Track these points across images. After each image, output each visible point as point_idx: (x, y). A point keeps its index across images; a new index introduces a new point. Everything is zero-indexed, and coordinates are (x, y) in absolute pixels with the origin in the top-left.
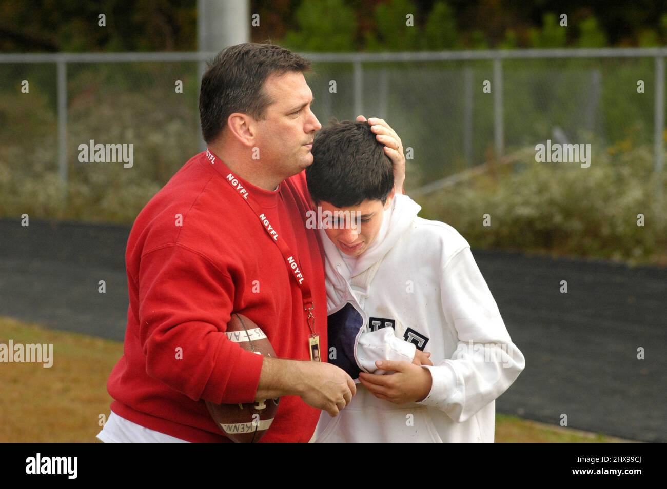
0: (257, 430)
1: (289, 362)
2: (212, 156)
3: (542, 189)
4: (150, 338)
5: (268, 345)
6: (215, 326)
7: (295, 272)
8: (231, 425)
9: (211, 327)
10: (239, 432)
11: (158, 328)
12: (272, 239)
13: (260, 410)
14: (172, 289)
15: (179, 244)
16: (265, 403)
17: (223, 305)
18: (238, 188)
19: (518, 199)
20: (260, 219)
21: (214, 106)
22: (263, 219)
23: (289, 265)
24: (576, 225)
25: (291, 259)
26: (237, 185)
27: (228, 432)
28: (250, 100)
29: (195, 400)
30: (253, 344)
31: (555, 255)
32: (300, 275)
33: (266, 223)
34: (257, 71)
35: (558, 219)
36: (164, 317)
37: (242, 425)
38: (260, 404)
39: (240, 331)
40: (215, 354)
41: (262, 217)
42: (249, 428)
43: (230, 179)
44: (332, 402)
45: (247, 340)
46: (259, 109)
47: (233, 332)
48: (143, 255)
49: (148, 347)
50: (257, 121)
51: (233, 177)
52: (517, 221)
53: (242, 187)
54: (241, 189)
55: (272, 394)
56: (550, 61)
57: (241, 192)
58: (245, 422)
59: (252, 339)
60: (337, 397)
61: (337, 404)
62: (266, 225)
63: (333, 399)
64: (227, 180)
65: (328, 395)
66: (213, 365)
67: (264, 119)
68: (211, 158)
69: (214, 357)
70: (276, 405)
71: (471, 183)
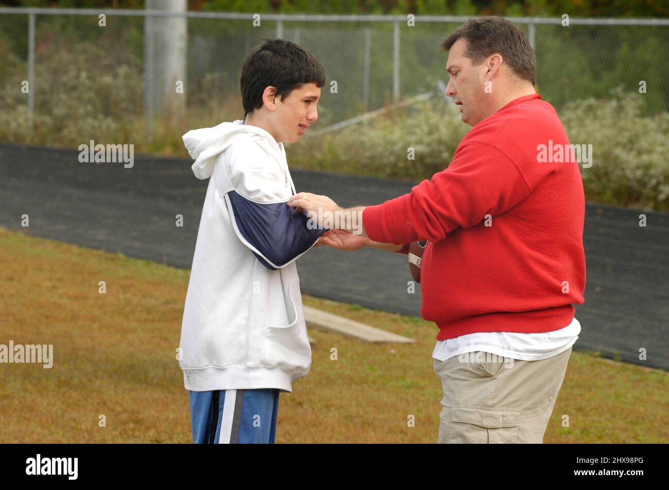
3: (433, 130)
19: (412, 138)
71: (371, 123)
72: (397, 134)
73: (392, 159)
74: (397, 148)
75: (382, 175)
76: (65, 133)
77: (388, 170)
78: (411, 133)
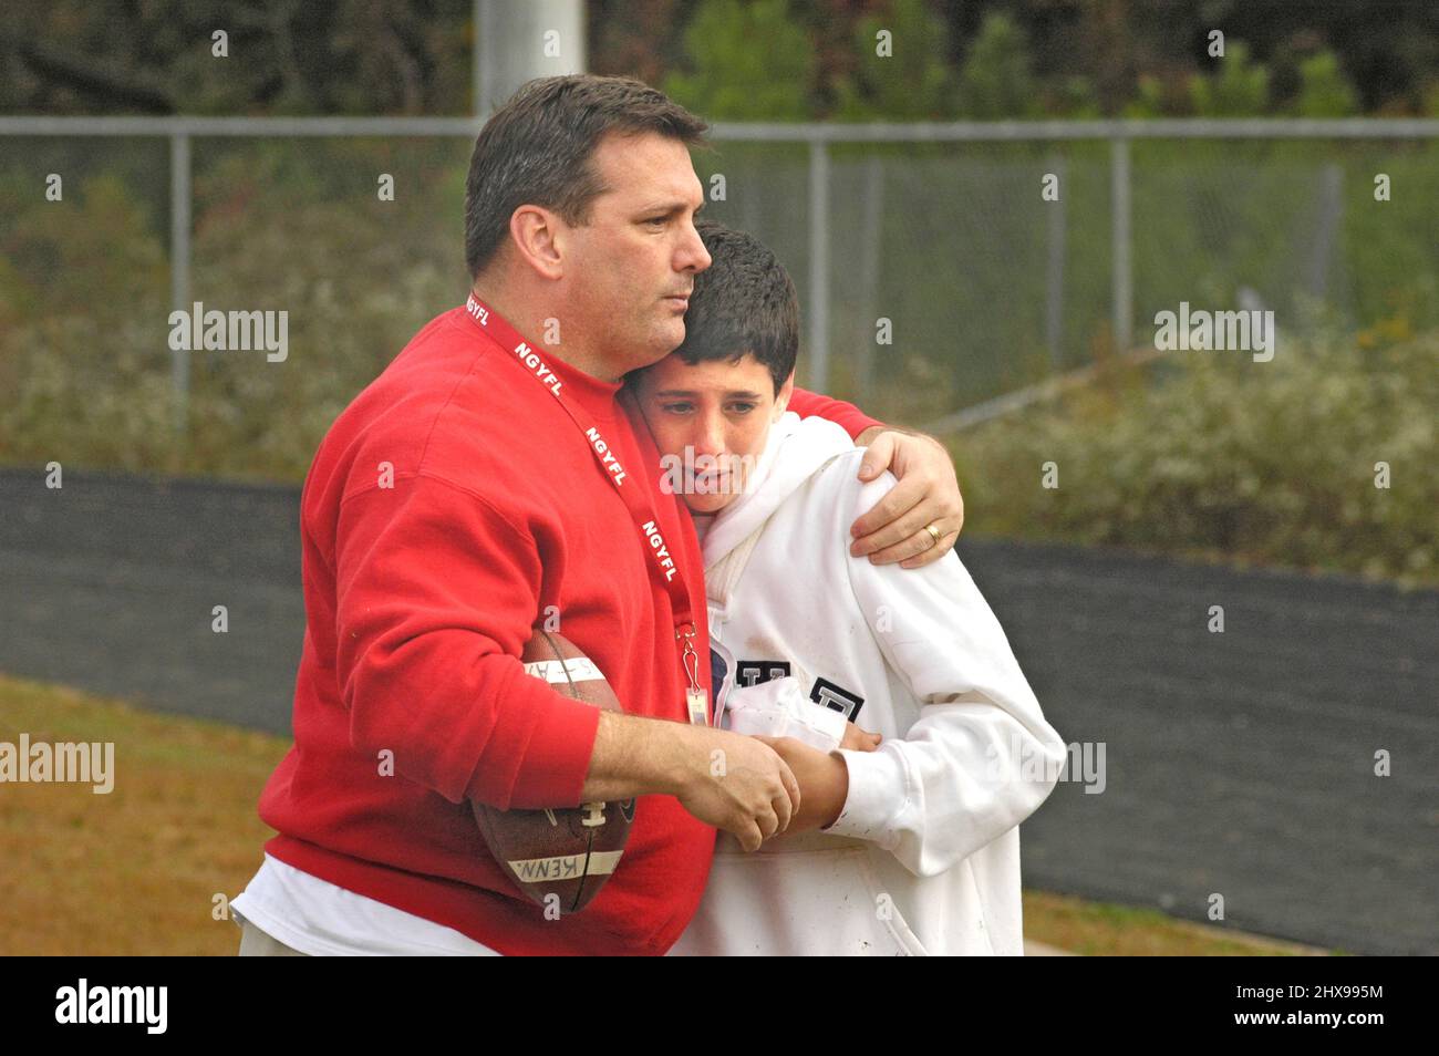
0: (588, 873)
1: (655, 723)
2: (482, 310)
3: (1215, 420)
4: (360, 663)
5: (607, 691)
6: (500, 643)
7: (659, 554)
8: (531, 862)
9: (489, 643)
10: (550, 878)
11: (378, 641)
12: (612, 483)
13: (594, 827)
14: (407, 565)
15: (423, 472)
16: (604, 812)
17: (516, 603)
18: (539, 373)
19: (1161, 442)
20: (587, 438)
21: (489, 191)
22: (593, 438)
23: (645, 540)
24: (1288, 499)
25: (649, 527)
26: (538, 367)
27: (525, 879)
28: (560, 180)
29: (453, 801)
30: (577, 687)
31: (1241, 563)
32: (667, 562)
33: (601, 447)
34: (581, 123)
35: (1248, 486)
36: (390, 620)
37: (554, 861)
38: (592, 813)
39: (549, 662)
40: (498, 694)
41: (592, 433)
42: (570, 867)
43: (522, 355)
44: (746, 812)
45: (563, 679)
46: (577, 201)
47: (534, 664)
48: (344, 500)
49: (356, 682)
50: (570, 225)
51: (529, 350)
52: (1159, 488)
53: (547, 371)
54: (545, 375)
55: (618, 789)
56: (1235, 143)
57: (546, 380)
58: (562, 855)
59: (575, 678)
60: (758, 801)
61: (758, 820)
62: (601, 451)
63: (748, 805)
64: (516, 357)
65: (738, 795)
66: (494, 717)
67: (587, 224)
68: (480, 314)
69: (496, 703)
70: (628, 821)
71: (1061, 406)
72: (1123, 432)
73: (1111, 498)
74: (1124, 467)
75: (1086, 540)
76: (269, 443)
77: (1102, 528)
78: (1156, 428)
